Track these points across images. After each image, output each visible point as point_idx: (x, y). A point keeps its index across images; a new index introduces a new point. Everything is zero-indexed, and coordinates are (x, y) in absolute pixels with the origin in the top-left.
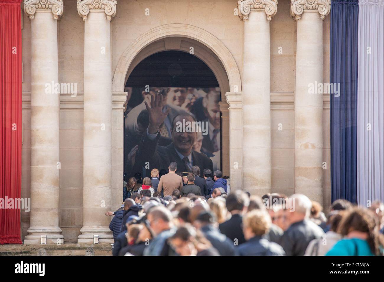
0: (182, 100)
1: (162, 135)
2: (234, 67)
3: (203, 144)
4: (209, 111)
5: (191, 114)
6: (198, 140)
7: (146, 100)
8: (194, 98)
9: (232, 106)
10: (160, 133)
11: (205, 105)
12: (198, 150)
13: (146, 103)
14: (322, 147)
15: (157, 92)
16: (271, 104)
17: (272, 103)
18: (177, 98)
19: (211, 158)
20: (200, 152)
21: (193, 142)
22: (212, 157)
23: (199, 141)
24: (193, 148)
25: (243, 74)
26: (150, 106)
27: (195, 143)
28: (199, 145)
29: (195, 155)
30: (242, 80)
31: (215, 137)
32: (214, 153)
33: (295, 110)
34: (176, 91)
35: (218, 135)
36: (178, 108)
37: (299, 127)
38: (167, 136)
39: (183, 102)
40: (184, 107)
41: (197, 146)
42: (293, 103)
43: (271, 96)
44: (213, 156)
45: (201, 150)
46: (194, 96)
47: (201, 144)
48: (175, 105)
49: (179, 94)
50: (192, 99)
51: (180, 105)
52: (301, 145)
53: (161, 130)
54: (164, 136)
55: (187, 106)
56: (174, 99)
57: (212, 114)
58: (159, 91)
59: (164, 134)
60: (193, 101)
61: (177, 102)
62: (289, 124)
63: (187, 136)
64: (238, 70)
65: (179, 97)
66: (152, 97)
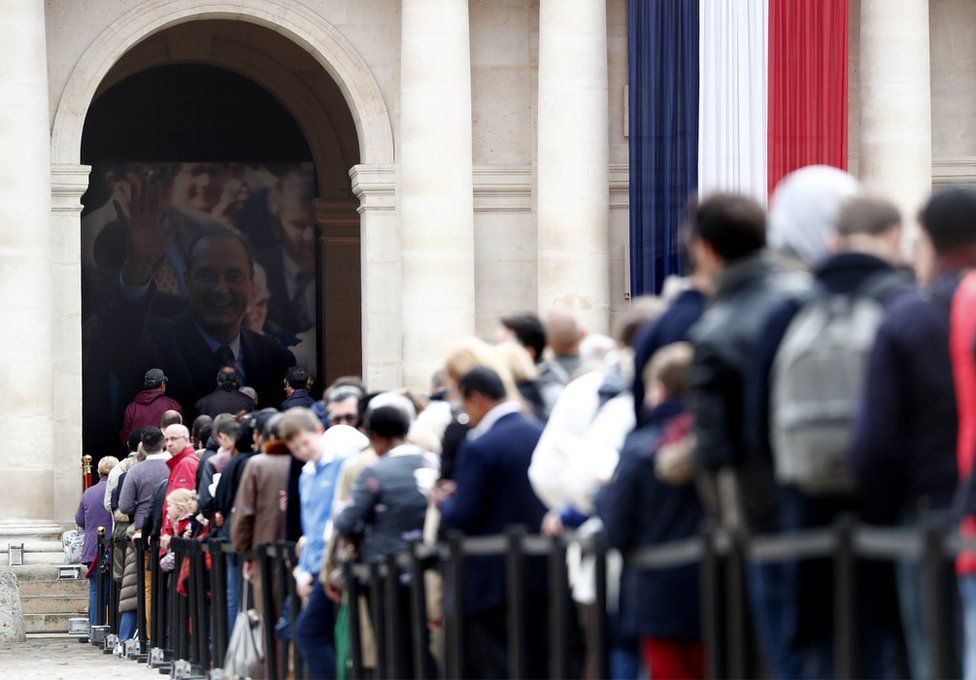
0: (212, 195)
1: (160, 288)
2: (373, 98)
3: (269, 312)
4: (286, 222)
5: (237, 232)
6: (258, 299)
7: (117, 196)
8: (244, 189)
9: (368, 202)
10: (156, 282)
11: (274, 209)
12: (257, 327)
13: (116, 204)
14: (607, 306)
15: (146, 174)
16: (475, 196)
17: (477, 193)
18: (199, 190)
19: (290, 348)
20: (262, 333)
21: (244, 307)
22: (295, 345)
23: (260, 304)
24: (245, 322)
25: (399, 115)
26: (127, 214)
27: (249, 309)
28: (259, 313)
29: (249, 341)
30: (395, 132)
31: (300, 292)
32: (299, 336)
33: (536, 212)
34: (196, 173)
35: (310, 289)
36: (203, 218)
37: (548, 254)
38: (175, 292)
39: (217, 202)
40: (217, 215)
41: (253, 317)
42: (528, 192)
43: (475, 173)
44: (296, 342)
45: (266, 328)
46: (245, 184)
47: (264, 310)
48: (194, 209)
49: (203, 180)
50: (240, 192)
51: (208, 210)
52: (555, 302)
53: (157, 276)
54: (167, 290)
55: (226, 213)
56: (192, 193)
57: (292, 232)
58: (151, 173)
59: (165, 285)
60: (243, 197)
61: (198, 202)
62: (520, 248)
63: (228, 291)
64: (384, 106)
65: (204, 188)
66: (134, 189)
